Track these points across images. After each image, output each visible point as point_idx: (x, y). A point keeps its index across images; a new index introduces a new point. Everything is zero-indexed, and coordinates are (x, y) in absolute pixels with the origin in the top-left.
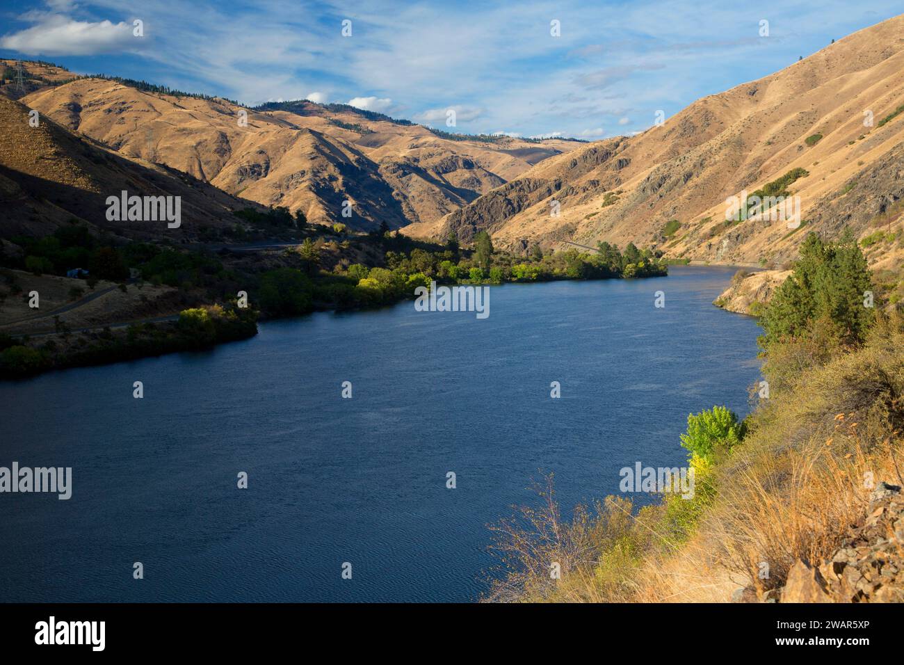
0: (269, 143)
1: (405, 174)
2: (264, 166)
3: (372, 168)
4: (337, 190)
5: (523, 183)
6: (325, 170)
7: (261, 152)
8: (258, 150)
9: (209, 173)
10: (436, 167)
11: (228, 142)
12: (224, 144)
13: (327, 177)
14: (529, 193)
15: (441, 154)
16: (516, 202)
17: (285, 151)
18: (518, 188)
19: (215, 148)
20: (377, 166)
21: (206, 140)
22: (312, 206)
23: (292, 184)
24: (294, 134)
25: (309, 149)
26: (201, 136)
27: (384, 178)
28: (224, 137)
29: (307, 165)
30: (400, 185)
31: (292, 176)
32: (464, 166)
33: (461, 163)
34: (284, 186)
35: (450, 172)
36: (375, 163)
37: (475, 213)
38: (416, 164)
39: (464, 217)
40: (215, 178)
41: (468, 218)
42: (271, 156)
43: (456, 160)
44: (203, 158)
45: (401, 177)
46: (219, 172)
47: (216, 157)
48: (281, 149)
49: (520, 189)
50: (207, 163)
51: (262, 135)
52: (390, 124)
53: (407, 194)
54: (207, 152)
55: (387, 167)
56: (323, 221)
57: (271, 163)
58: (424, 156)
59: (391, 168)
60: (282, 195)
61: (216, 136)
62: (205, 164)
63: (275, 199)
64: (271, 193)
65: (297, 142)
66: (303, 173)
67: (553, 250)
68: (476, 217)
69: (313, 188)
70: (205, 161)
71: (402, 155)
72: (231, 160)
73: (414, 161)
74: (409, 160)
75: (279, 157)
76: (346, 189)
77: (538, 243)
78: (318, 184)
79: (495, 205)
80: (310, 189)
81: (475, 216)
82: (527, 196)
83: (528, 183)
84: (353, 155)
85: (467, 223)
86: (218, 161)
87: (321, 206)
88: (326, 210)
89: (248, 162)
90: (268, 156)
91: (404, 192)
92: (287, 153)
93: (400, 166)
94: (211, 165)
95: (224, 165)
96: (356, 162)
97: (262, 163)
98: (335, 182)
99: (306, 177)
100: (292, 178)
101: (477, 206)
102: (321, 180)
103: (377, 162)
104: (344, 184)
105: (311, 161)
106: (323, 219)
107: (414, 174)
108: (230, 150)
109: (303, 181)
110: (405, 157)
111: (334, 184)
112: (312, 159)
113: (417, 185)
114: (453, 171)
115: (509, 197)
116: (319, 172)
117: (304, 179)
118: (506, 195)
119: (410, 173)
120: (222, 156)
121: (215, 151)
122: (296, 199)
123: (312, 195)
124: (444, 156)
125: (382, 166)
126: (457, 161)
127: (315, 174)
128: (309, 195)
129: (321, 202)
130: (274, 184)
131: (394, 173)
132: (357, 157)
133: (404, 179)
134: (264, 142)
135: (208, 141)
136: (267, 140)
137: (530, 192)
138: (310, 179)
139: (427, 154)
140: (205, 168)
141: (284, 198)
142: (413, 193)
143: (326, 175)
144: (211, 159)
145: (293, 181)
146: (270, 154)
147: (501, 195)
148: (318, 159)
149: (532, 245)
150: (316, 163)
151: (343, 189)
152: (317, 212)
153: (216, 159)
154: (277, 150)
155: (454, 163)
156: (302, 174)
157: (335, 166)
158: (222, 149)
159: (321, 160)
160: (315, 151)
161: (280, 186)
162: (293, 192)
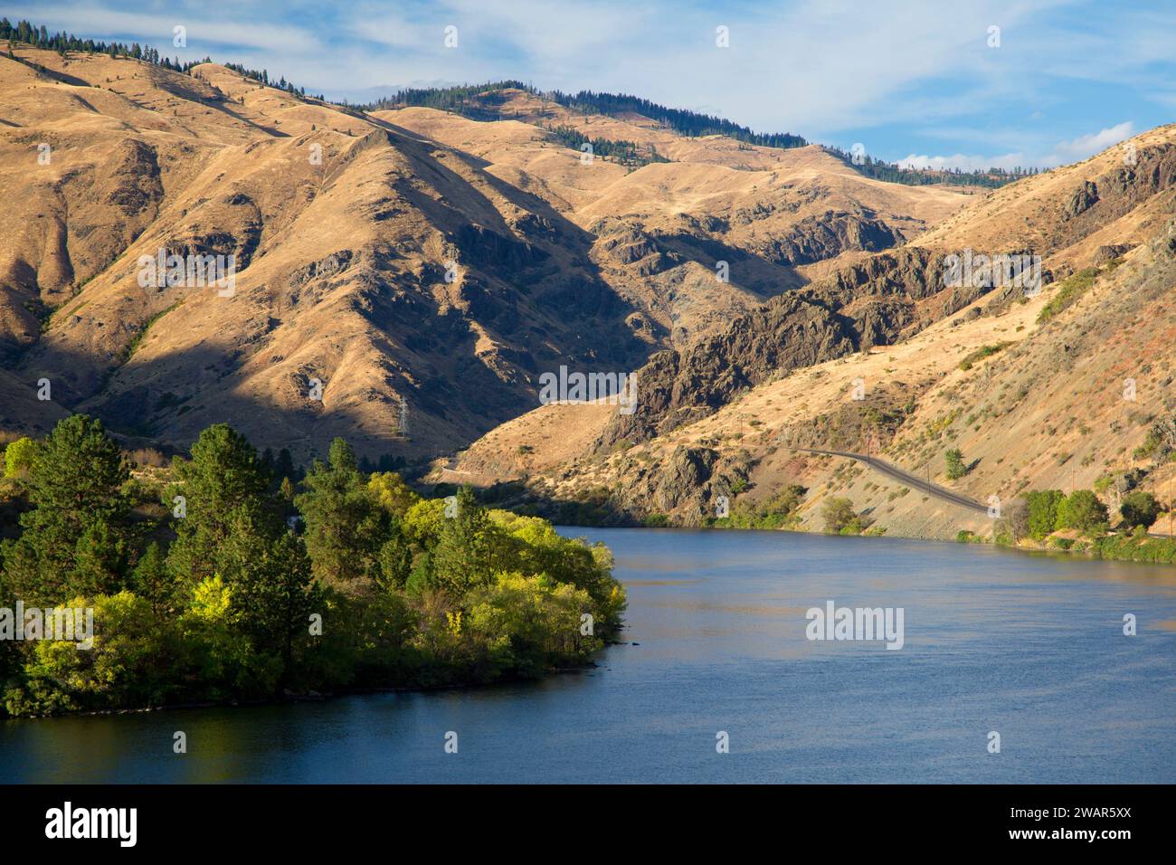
0: (268, 173)
1: (666, 264)
2: (242, 239)
3: (569, 247)
4: (443, 310)
5: (901, 266)
6: (418, 249)
7: (240, 199)
8: (231, 192)
9: (84, 262)
10: (778, 245)
11: (156, 171)
12: (145, 177)
13: (416, 271)
14: (920, 298)
15: (795, 207)
16: (869, 329)
17: (312, 195)
18: (881, 281)
19: (115, 187)
20: (586, 239)
21: (92, 166)
22: (350, 356)
23: (310, 291)
24: (346, 149)
25: (376, 188)
26: (79, 155)
27: (604, 275)
28: (146, 157)
29: (361, 236)
30: (647, 297)
31: (313, 266)
32: (863, 242)
33: (853, 233)
34: (284, 299)
35: (821, 258)
36: (580, 231)
37: (724, 365)
38: (716, 236)
39: (684, 376)
40: (101, 277)
41: (696, 382)
42: (267, 211)
43: (837, 225)
44: (76, 218)
45: (653, 272)
46: (114, 258)
47: (114, 213)
48: (301, 193)
49: (890, 284)
50: (84, 232)
51: (256, 150)
52: (735, 143)
53: (666, 323)
54: (89, 199)
55: (615, 243)
56: (371, 399)
57: (266, 231)
58: (743, 212)
59: (624, 246)
60: (274, 324)
61: (122, 154)
62: (78, 235)
63: (251, 334)
64: (243, 317)
65: (349, 171)
66: (345, 258)
67: (802, 491)
68: (726, 377)
69: (364, 303)
70: (80, 226)
71: (676, 210)
72: (157, 224)
73: (712, 229)
74: (695, 223)
75: (289, 213)
76: (471, 308)
77: (756, 463)
78: (385, 290)
79: (796, 338)
80: (356, 306)
81: (723, 374)
82: (912, 306)
83: (916, 263)
84: (514, 207)
85: (692, 397)
86: (120, 226)
87: (375, 354)
88: (389, 368)
89: (195, 227)
90: (259, 212)
91: (659, 316)
92: (316, 200)
93: (658, 242)
94: (95, 237)
95: (135, 237)
96: (518, 226)
97: (238, 231)
98: (439, 286)
99: (354, 270)
100: (312, 274)
101: (732, 339)
102: (397, 280)
103: (587, 228)
104: (468, 291)
105: (374, 223)
106: (373, 394)
107: (694, 264)
108: (159, 194)
109: (342, 282)
110: (684, 215)
111: (437, 291)
112: (379, 217)
113: (698, 298)
114: (829, 256)
115: (847, 311)
116: (394, 255)
117: (345, 276)
118: (838, 305)
119: (682, 261)
120: (132, 212)
121: (114, 197)
122: (307, 335)
123: (355, 322)
124: (805, 212)
125: (602, 241)
126: (842, 227)
127: (381, 261)
128: (347, 324)
129: (378, 344)
130: (256, 291)
131: (634, 259)
132: (524, 212)
133: (662, 278)
134: (255, 169)
135: (98, 170)
136: (264, 164)
137: (925, 294)
138: (363, 277)
139: (754, 206)
140: (76, 247)
141: (279, 332)
142: (685, 320)
143: (414, 264)
144: (99, 221)
145: (314, 283)
146: (266, 204)
147: (820, 303)
148: (403, 218)
149: (729, 472)
150: (391, 230)
151: (461, 305)
152: (359, 374)
153: (114, 221)
154: (288, 193)
155: (834, 235)
156: (341, 261)
157: (448, 239)
158: (137, 191)
159: (410, 219)
160: (393, 194)
161: (272, 298)
162: (307, 313)
